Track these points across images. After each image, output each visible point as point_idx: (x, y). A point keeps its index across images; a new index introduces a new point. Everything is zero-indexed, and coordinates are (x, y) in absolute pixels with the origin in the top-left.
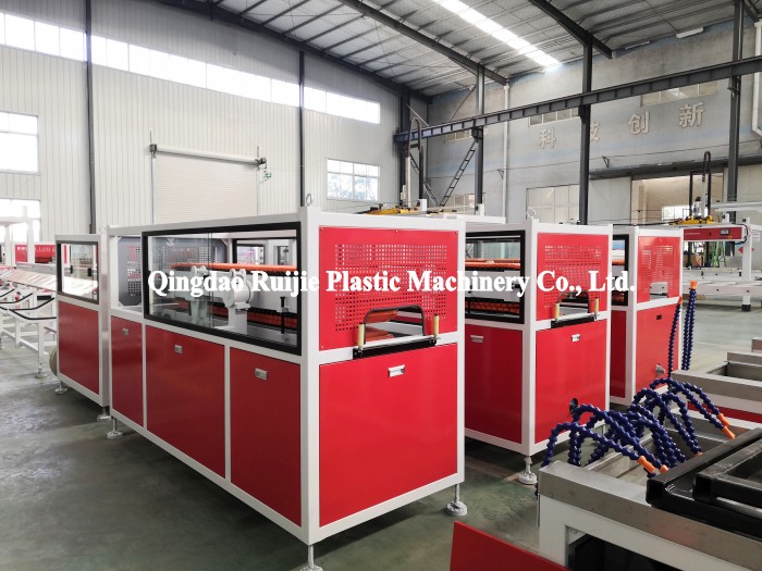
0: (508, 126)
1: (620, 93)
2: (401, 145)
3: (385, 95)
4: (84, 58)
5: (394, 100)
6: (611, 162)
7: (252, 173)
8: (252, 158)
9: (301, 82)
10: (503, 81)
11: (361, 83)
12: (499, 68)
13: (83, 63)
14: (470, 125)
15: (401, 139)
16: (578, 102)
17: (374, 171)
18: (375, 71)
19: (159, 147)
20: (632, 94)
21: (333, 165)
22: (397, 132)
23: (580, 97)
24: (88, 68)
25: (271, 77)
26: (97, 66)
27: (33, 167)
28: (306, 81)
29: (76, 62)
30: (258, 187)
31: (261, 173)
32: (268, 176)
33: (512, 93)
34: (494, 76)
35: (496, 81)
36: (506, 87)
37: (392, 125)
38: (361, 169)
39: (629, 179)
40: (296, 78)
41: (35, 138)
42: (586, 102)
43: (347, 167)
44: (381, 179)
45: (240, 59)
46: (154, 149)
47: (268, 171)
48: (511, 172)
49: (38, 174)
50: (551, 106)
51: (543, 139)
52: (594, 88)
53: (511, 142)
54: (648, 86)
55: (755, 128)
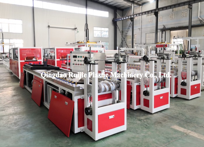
0: (141, 17)
1: (168, 8)
2: (114, 22)
3: (110, 9)
4: (32, 6)
5: (112, 11)
6: (166, 26)
7: (74, 31)
8: (73, 28)
9: (86, 8)
10: (140, 5)
11: (103, 7)
12: (138, 2)
13: (32, 7)
14: (130, 17)
15: (114, 21)
16: (154, 11)
17: (107, 29)
18: (107, 4)
19: (50, 26)
20: (171, 8)
21: (95, 28)
22: (113, 19)
23: (155, 10)
24: (33, 8)
25: (78, 7)
26: (35, 7)
27: (21, 32)
28: (87, 7)
29: (30, 7)
30: (75, 35)
31: (76, 31)
32: (78, 32)
33: (142, 8)
34: (137, 4)
35: (138, 5)
36: (141, 7)
37: (112, 17)
38: (103, 29)
39: (170, 30)
40: (85, 7)
41: (22, 25)
42: (157, 11)
43: (99, 29)
44: (109, 32)
45: (70, 3)
46: (49, 26)
47: (78, 31)
48: (142, 29)
49: (22, 33)
50: (148, 12)
51: (149, 20)
52: (159, 7)
53: (142, 21)
54: (174, 6)
55: (199, 17)
